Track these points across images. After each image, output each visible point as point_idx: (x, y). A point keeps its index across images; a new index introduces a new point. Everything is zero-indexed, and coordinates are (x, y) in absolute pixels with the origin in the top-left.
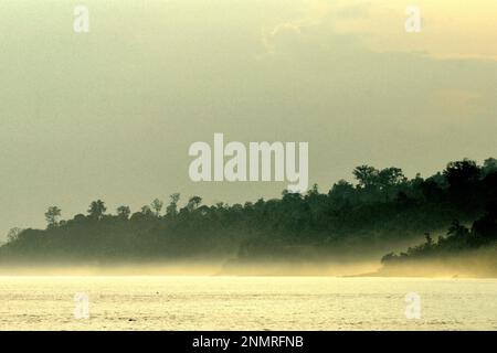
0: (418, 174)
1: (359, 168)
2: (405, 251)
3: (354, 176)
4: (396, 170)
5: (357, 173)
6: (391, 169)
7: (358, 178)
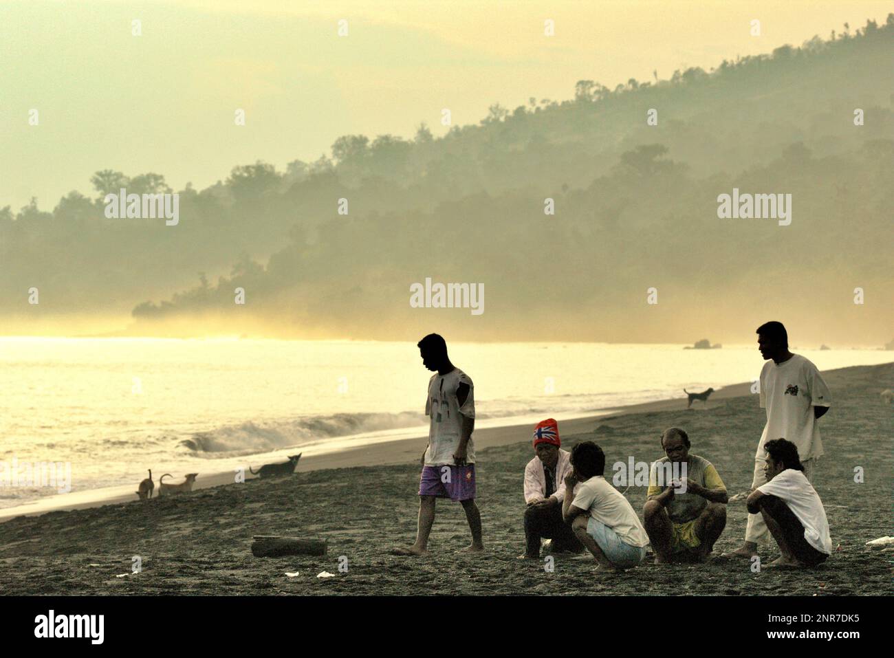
0: (189, 184)
1: (100, 174)
2: (169, 299)
3: (93, 186)
4: (157, 178)
5: (96, 182)
6: (149, 176)
7: (98, 188)
